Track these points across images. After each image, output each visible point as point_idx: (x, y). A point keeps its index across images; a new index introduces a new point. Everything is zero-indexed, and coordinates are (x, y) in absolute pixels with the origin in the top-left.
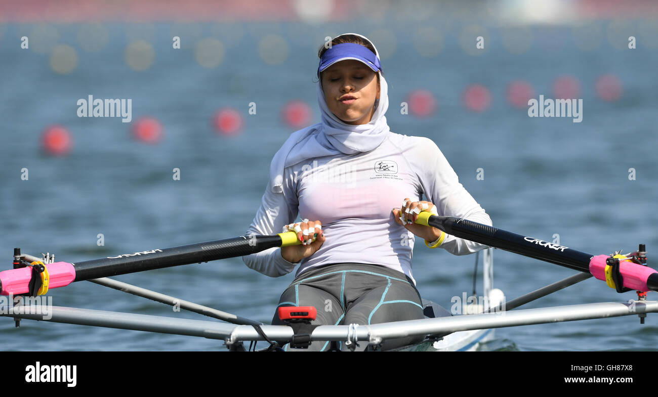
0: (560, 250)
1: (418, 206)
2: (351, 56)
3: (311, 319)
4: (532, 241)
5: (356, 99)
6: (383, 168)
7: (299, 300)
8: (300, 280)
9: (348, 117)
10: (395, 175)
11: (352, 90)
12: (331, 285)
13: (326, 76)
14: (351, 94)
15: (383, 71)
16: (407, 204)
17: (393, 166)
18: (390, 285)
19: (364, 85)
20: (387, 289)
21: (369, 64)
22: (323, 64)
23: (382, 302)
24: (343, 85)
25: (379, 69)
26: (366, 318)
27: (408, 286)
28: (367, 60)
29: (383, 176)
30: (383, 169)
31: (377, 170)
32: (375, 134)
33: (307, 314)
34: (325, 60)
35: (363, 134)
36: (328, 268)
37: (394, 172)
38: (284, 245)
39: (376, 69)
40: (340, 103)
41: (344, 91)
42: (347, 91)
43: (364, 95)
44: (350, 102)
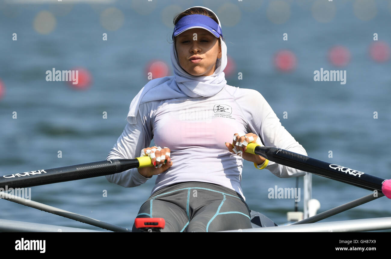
0: (358, 175)
1: (246, 140)
2: (199, 26)
3: (160, 228)
4: (335, 168)
5: (202, 59)
6: (220, 109)
7: (153, 211)
8: (155, 196)
9: (195, 72)
10: (230, 115)
11: (199, 52)
12: (179, 199)
13: (179, 40)
14: (198, 56)
15: (223, 37)
16: (237, 138)
17: (228, 109)
18: (225, 199)
19: (208, 49)
20: (222, 203)
21: (213, 31)
22: (176, 30)
23: (218, 213)
24: (192, 48)
25: (221, 35)
26: (204, 225)
27: (239, 201)
28: (211, 29)
29: (220, 116)
30: (220, 111)
31: (215, 111)
32: (215, 84)
33: (157, 224)
34: (178, 27)
35: (206, 83)
36: (176, 186)
37: (229, 113)
38: (141, 166)
39: (217, 36)
40: (190, 62)
41: (193, 52)
42: (195, 53)
43: (208, 56)
44: (197, 61)
